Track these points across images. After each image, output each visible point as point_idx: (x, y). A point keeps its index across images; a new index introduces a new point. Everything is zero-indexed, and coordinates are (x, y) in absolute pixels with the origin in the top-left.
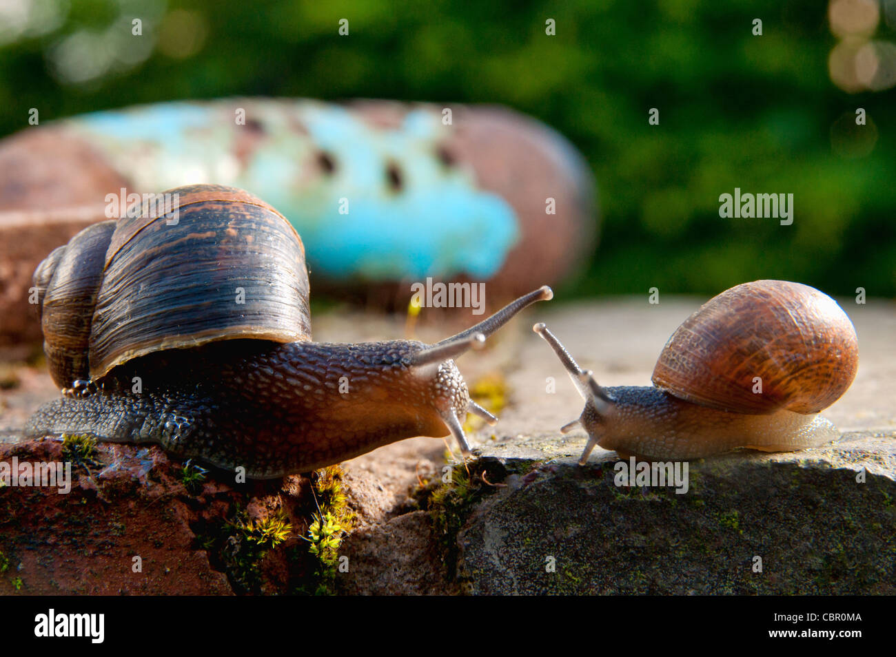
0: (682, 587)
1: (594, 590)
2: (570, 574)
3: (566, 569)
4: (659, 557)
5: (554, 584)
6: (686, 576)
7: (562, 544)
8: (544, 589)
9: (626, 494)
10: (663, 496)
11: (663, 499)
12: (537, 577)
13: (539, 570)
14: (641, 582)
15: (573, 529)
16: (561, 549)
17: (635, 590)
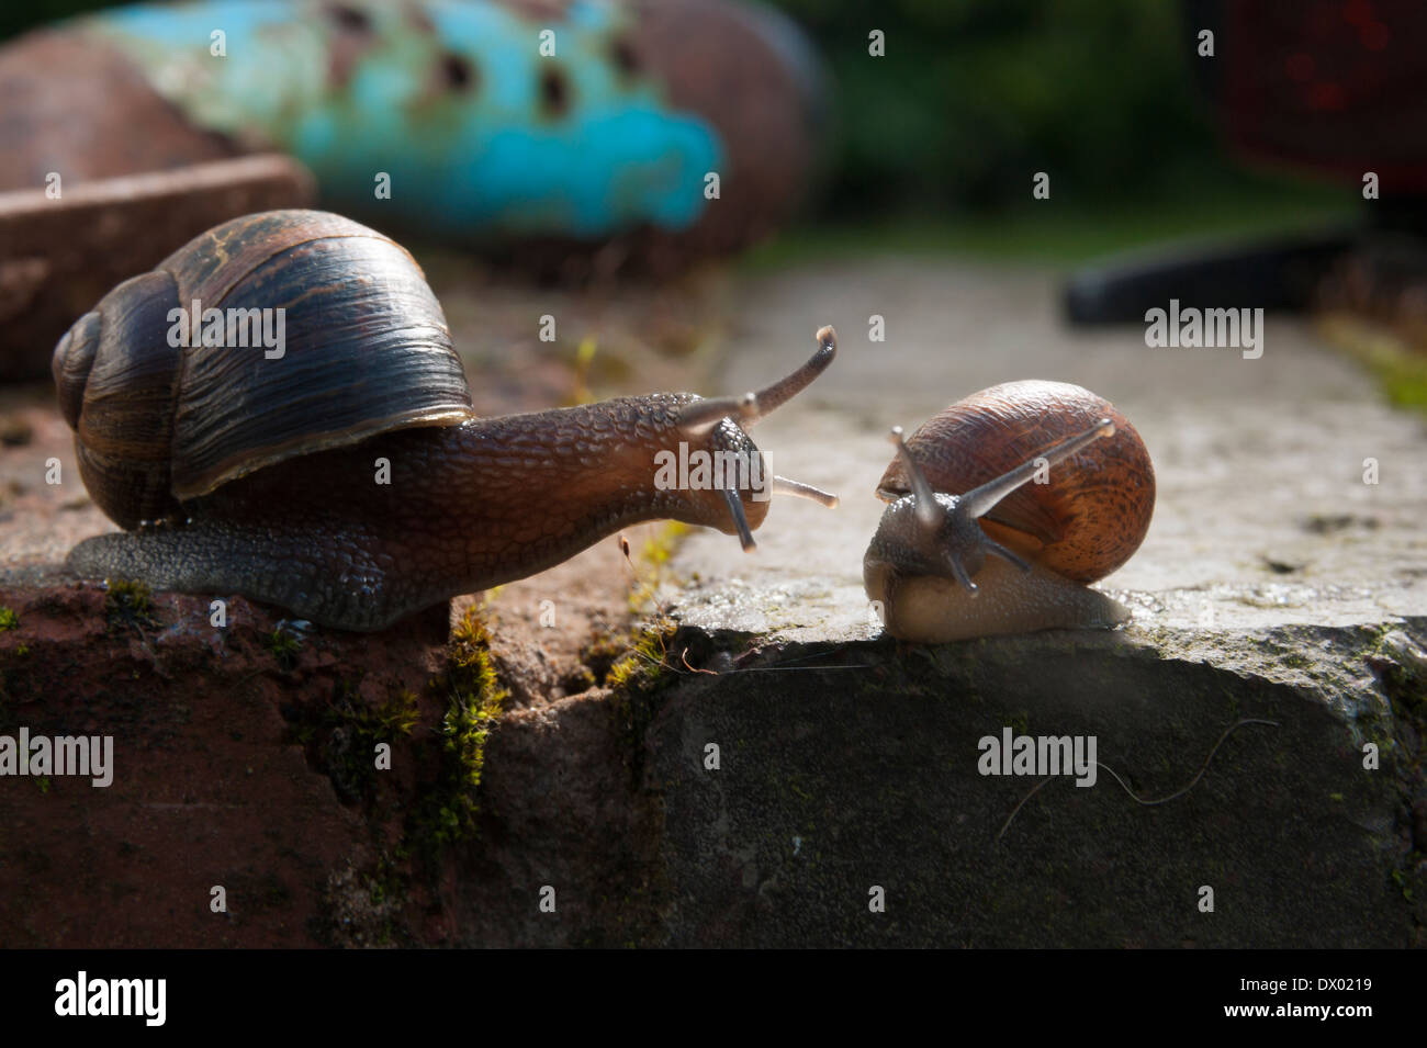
0: (948, 811)
1: (830, 811)
2: (798, 790)
3: (792, 782)
4: (919, 770)
5: (775, 801)
6: (954, 795)
7: (787, 749)
8: (761, 808)
9: (877, 685)
10: (926, 689)
11: (927, 693)
12: (753, 792)
13: (755, 782)
14: (893, 801)
15: (803, 730)
16: (786, 755)
17: (886, 812)
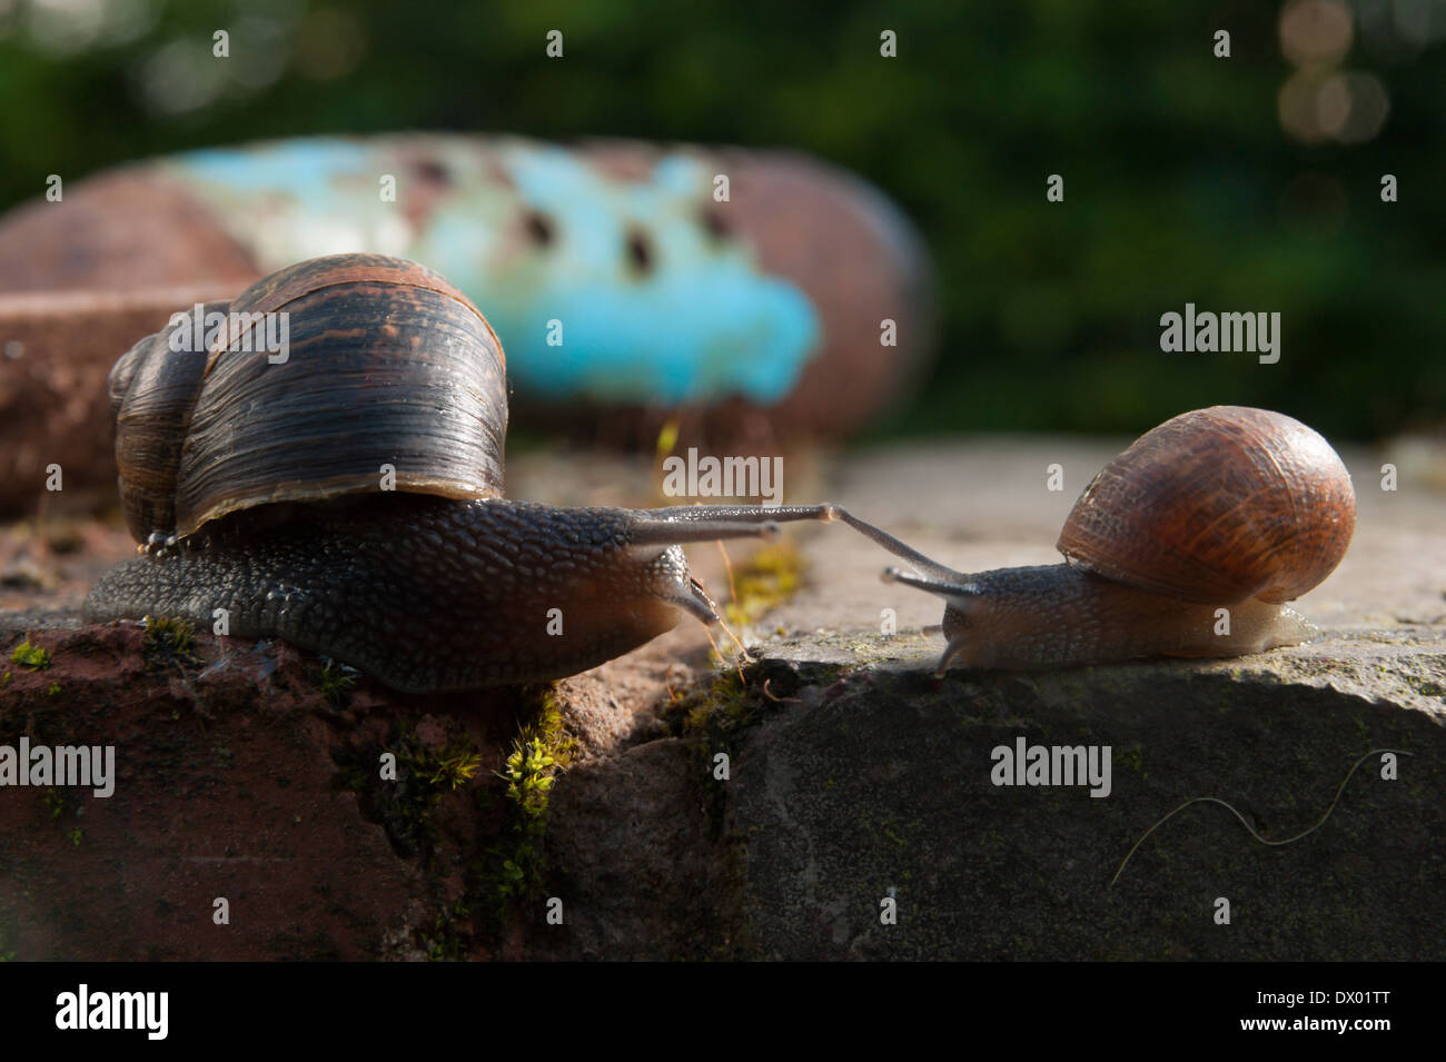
0: (1056, 856)
1: (927, 858)
2: (892, 834)
3: (886, 826)
4: (1024, 811)
5: (868, 848)
6: (1063, 839)
7: (881, 790)
8: (853, 855)
9: (976, 717)
10: (1031, 721)
11: (1031, 726)
12: (843, 838)
13: (846, 827)
14: (996, 847)
15: (897, 768)
16: (879, 797)
17: (988, 859)
